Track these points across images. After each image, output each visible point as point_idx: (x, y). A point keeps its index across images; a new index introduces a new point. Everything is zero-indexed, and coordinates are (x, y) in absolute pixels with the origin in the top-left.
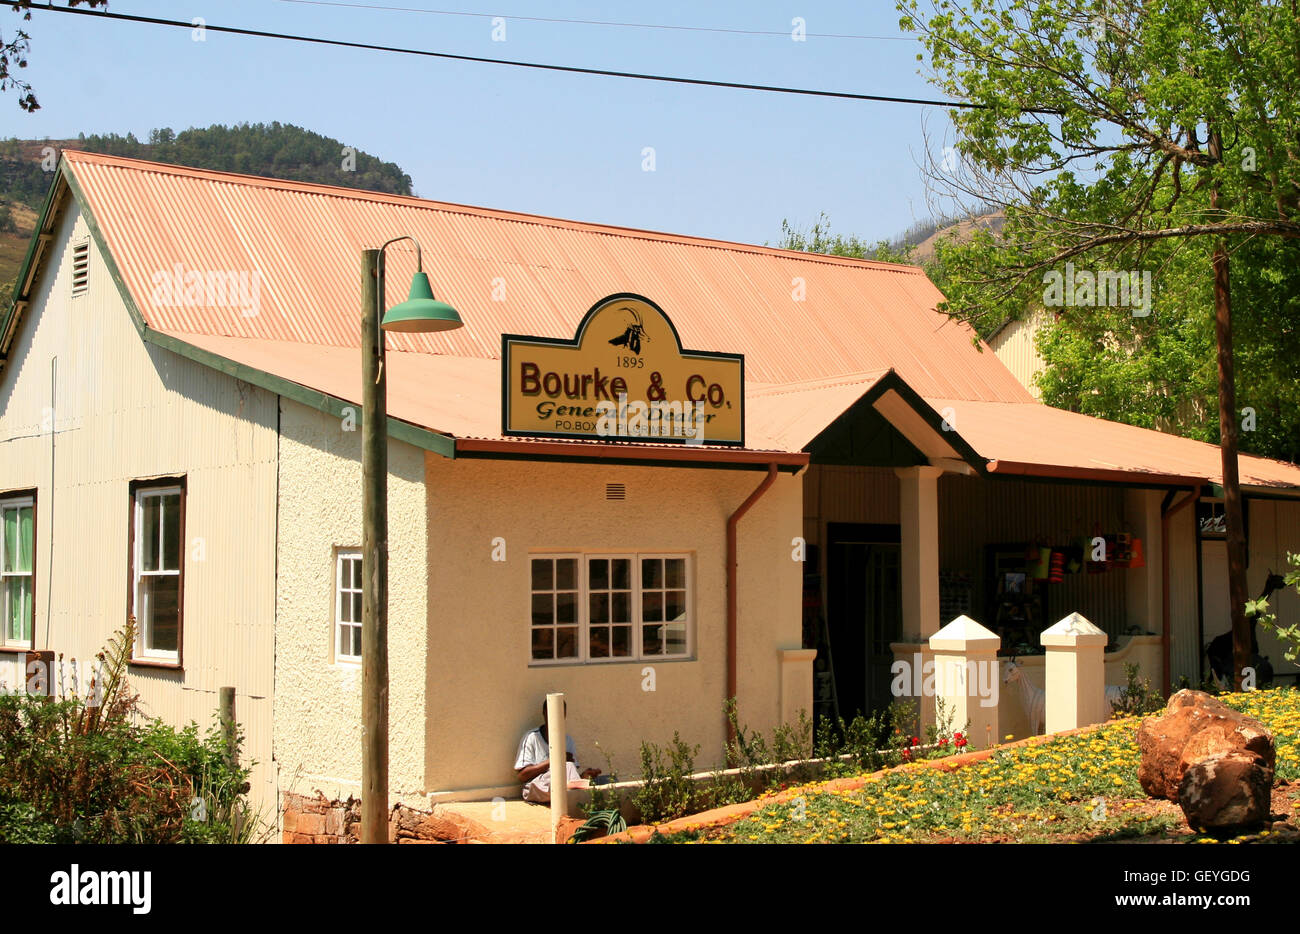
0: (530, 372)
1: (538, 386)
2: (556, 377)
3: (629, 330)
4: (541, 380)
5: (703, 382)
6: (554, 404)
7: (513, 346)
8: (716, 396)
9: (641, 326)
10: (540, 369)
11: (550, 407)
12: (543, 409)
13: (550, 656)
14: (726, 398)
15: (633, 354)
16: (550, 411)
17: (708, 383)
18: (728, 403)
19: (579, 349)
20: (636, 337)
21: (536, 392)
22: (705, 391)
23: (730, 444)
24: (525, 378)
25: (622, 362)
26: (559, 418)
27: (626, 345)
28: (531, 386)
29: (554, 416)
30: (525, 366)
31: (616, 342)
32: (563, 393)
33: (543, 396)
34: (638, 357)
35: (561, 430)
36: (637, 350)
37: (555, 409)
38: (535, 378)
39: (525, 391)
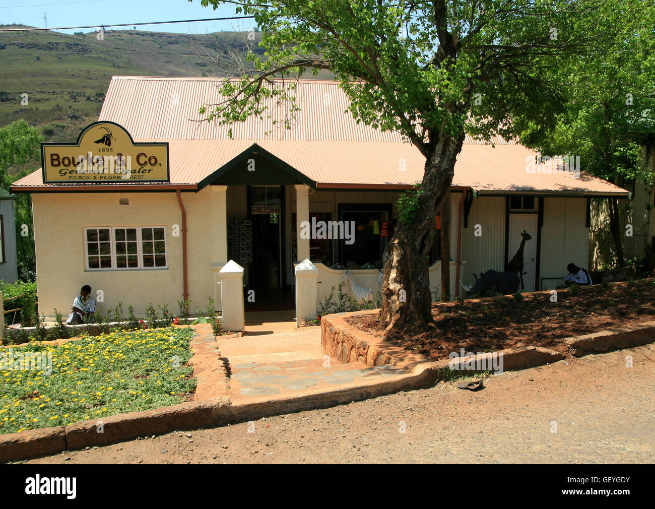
0: (55, 157)
1: (59, 163)
2: (68, 158)
3: (104, 137)
4: (61, 160)
5: (146, 156)
6: (68, 170)
7: (46, 148)
8: (153, 161)
9: (111, 134)
10: (59, 155)
11: (66, 171)
12: (62, 172)
13: (98, 267)
14: (159, 162)
15: (107, 146)
16: (66, 173)
17: (148, 156)
18: (160, 164)
19: (79, 146)
20: (108, 139)
21: (59, 165)
22: (147, 160)
23: (162, 181)
24: (52, 160)
25: (101, 150)
26: (70, 175)
27: (103, 143)
28: (56, 163)
29: (68, 175)
30: (52, 155)
31: (98, 142)
32: (72, 165)
33: (62, 167)
34: (109, 148)
35: (72, 180)
36: (109, 145)
37: (68, 172)
38: (58, 159)
39: (53, 165)
